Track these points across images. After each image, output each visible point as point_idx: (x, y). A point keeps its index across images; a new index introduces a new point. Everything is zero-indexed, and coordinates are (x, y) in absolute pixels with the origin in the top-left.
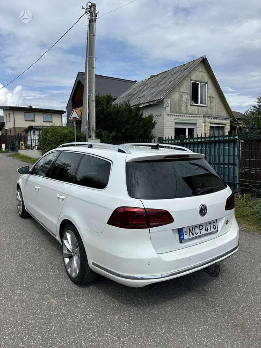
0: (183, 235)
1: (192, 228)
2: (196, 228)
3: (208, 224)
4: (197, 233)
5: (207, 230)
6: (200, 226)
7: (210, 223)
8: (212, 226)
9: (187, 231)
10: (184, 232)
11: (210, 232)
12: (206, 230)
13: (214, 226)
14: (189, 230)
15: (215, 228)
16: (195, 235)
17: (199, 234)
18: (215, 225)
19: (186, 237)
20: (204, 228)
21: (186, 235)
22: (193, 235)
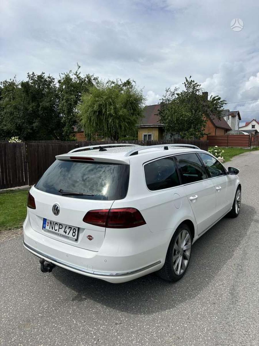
0: (46, 224)
1: (53, 223)
2: (56, 225)
3: (67, 227)
4: (56, 229)
5: (66, 232)
6: (60, 225)
7: (70, 228)
8: (72, 231)
9: (49, 223)
10: (47, 223)
11: (68, 236)
12: (64, 232)
13: (73, 232)
14: (51, 223)
15: (74, 235)
16: (54, 230)
17: (57, 232)
18: (75, 232)
19: (47, 228)
20: (63, 229)
21: (48, 226)
22: (52, 229)
